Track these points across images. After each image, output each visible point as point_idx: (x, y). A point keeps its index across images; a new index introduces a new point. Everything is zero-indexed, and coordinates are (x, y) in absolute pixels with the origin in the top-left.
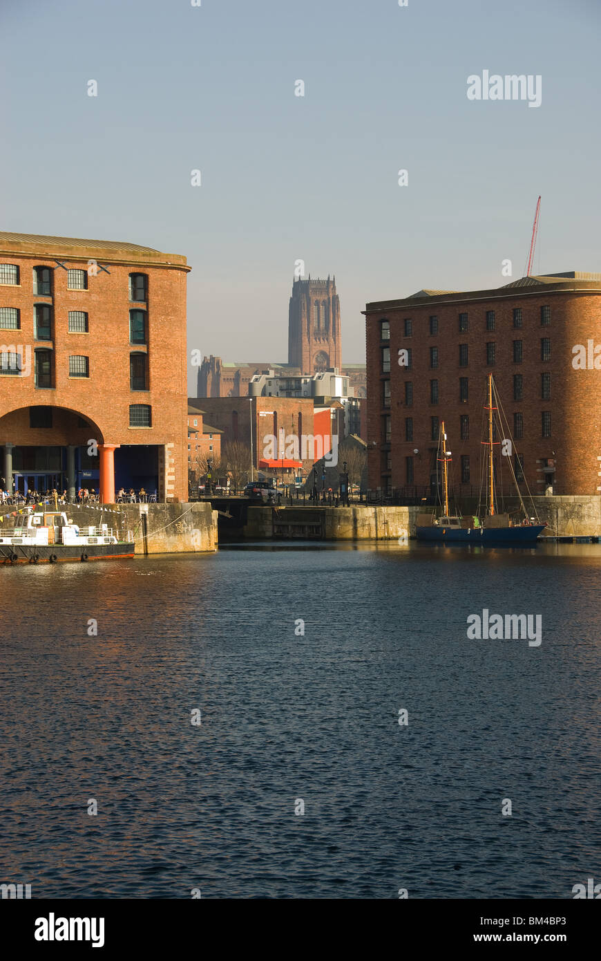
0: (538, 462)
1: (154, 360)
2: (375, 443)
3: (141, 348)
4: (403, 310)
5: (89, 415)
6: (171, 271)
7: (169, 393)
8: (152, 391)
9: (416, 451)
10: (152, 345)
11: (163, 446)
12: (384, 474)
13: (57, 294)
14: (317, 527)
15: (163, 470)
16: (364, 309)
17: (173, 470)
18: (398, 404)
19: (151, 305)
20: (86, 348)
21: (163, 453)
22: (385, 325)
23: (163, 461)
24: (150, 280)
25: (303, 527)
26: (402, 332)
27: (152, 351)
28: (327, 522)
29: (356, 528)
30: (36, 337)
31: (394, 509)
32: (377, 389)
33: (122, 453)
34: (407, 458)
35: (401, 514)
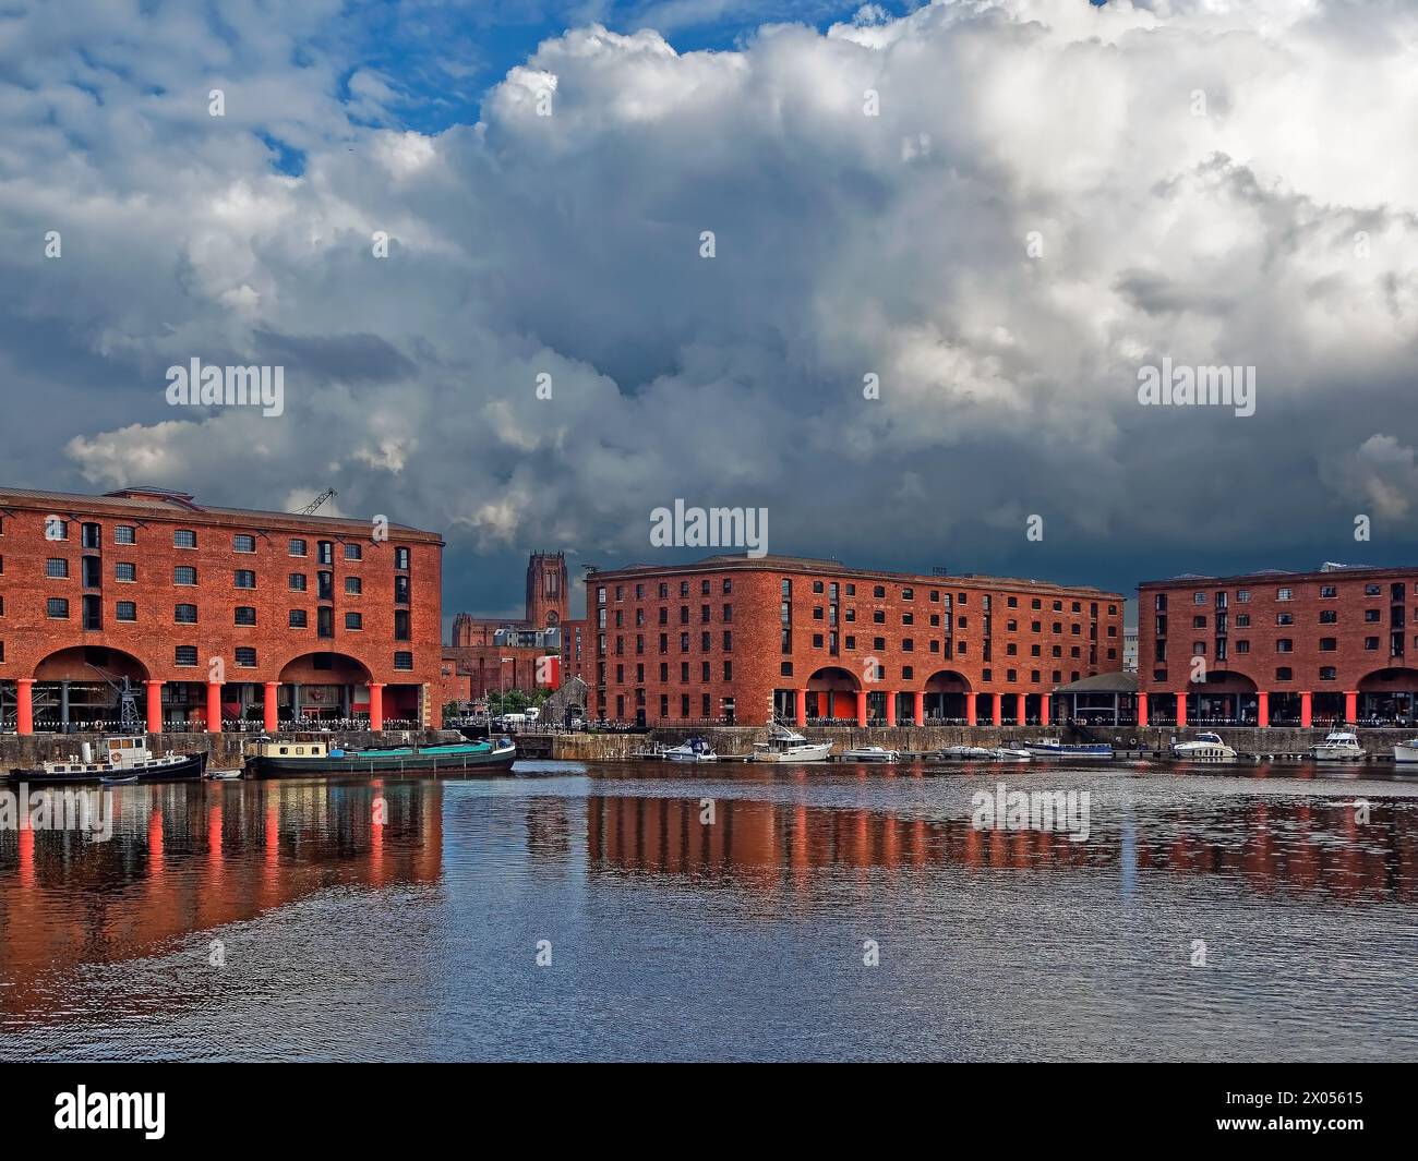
0: (720, 701)
1: (414, 617)
2: (591, 684)
3: (403, 607)
4: (616, 580)
5: (362, 661)
6: (430, 547)
7: (427, 643)
8: (413, 641)
10: (412, 605)
11: (420, 686)
12: (600, 708)
13: (337, 562)
14: (546, 751)
15: (421, 704)
16: (586, 578)
17: (429, 704)
18: (610, 653)
19: (412, 572)
20: (358, 606)
21: (421, 691)
22: (602, 591)
23: (421, 697)
24: (412, 553)
25: (536, 751)
26: (615, 596)
27: (413, 609)
28: (555, 747)
29: (578, 752)
31: (608, 737)
32: (595, 641)
33: (388, 690)
34: (619, 696)
35: (614, 740)
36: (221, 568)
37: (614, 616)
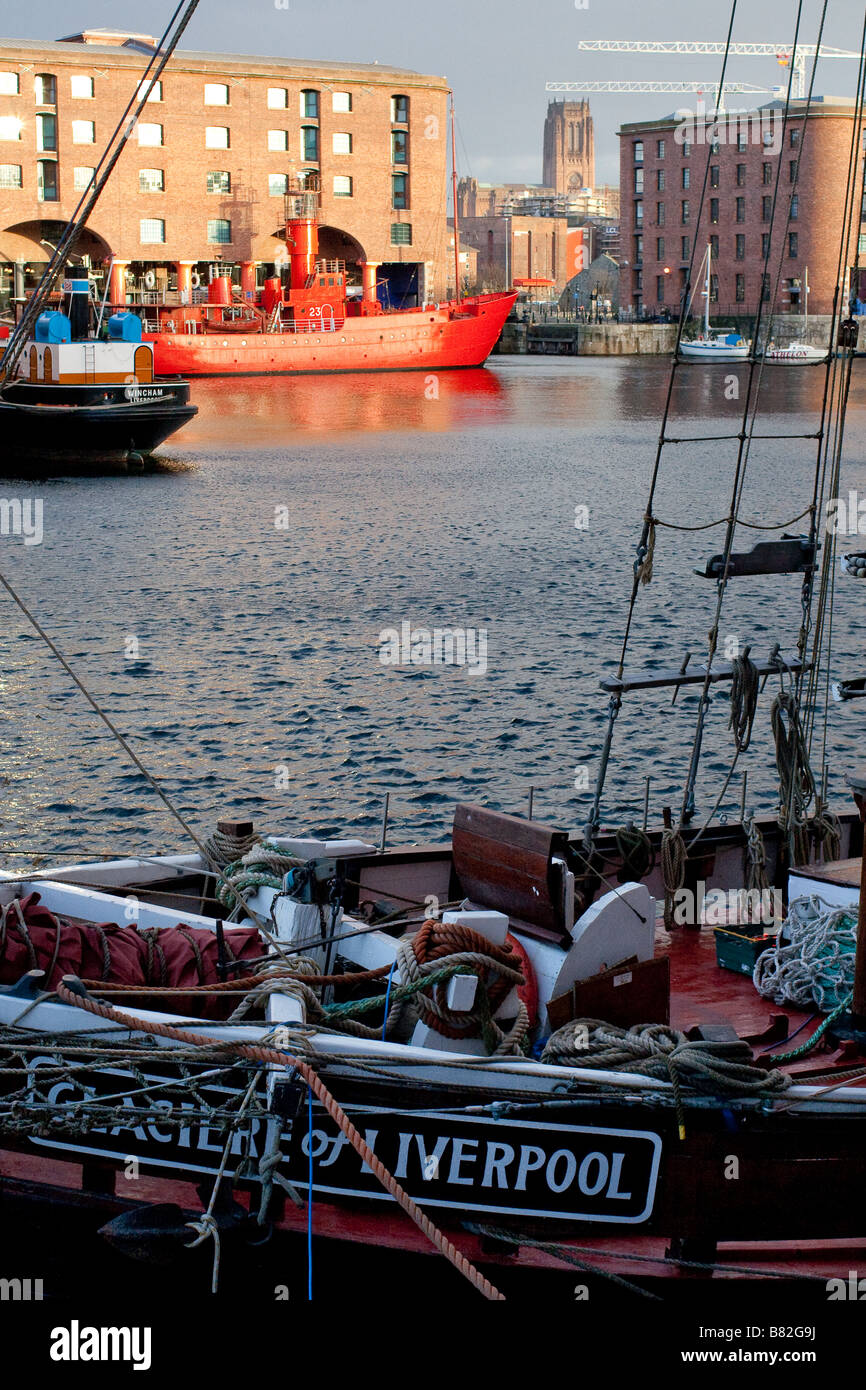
0: (784, 282)
1: (414, 179)
2: (627, 262)
3: (402, 168)
4: (656, 132)
5: (353, 234)
6: (432, 93)
7: (429, 212)
8: (413, 210)
9: (667, 270)
10: (412, 166)
11: (422, 264)
12: (635, 293)
13: (323, 116)
14: (570, 344)
15: (423, 286)
16: (619, 131)
17: (432, 287)
18: (650, 224)
19: (412, 126)
20: (349, 168)
21: (423, 270)
22: (639, 146)
23: (423, 278)
24: (412, 102)
25: (556, 343)
26: (656, 153)
27: (412, 171)
28: (581, 339)
29: (607, 345)
30: (303, 158)
31: (644, 327)
32: (630, 209)
33: (383, 271)
34: (658, 277)
35: (651, 332)
36: (192, 124)
37: (654, 177)
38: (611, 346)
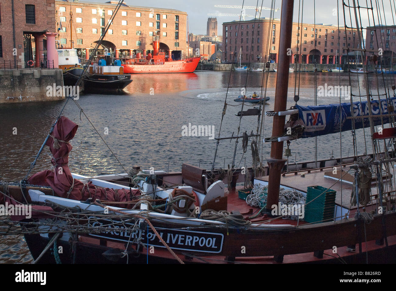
0: (256, 56)
1: (180, 33)
2: (224, 51)
3: (177, 31)
4: (230, 24)
5: (167, 44)
6: (184, 15)
7: (183, 40)
8: (179, 40)
9: (232, 53)
11: (181, 51)
12: (225, 58)
13: (161, 19)
14: (212, 68)
15: (181, 55)
16: (223, 24)
17: (183, 56)
18: (229, 43)
19: (179, 22)
20: (166, 31)
21: (181, 52)
22: (227, 27)
24: (179, 17)
25: (209, 68)
26: (230, 29)
27: (179, 31)
28: (214, 67)
29: (220, 68)
30: (156, 28)
31: (227, 65)
32: (224, 40)
33: (173, 52)
34: (230, 55)
35: (229, 66)
36: (133, 21)
37: (230, 33)
38: (220, 69)
